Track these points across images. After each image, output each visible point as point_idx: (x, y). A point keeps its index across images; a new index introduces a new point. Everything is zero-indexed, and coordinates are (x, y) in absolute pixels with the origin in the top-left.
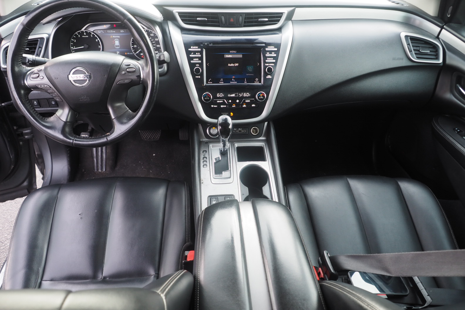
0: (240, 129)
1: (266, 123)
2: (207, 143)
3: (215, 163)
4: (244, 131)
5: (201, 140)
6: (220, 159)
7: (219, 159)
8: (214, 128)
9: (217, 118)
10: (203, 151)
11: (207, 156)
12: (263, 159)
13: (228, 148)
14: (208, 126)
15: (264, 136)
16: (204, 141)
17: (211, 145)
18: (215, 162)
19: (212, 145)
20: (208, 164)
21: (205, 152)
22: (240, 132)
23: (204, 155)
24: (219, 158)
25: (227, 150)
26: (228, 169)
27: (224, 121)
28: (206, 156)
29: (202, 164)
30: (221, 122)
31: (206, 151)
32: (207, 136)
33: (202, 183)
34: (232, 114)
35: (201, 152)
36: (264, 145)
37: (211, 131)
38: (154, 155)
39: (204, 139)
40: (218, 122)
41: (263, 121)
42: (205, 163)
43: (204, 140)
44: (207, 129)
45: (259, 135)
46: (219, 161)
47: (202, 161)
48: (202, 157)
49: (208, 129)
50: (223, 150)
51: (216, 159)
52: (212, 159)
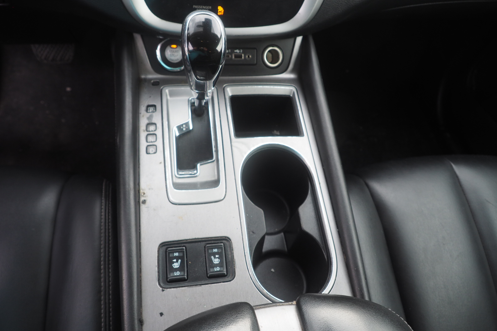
0: (237, 51)
1: (299, 40)
2: (157, 84)
3: (178, 139)
4: (249, 57)
5: (143, 77)
6: (191, 128)
7: (189, 128)
8: (174, 46)
9: (181, 20)
10: (148, 106)
11: (156, 118)
12: (295, 130)
13: (210, 97)
14: (160, 40)
15: (293, 71)
16: (151, 80)
17: (167, 91)
18: (178, 134)
19: (169, 91)
20: (159, 143)
21: (151, 109)
22: (238, 59)
23: (150, 118)
24: (187, 124)
25: (207, 103)
26: (212, 157)
27: (201, 29)
28: (154, 121)
29: (143, 144)
30: (192, 31)
31: (154, 106)
32: (157, 67)
33: (144, 202)
34: (220, 9)
35: (143, 109)
36: (294, 93)
37: (168, 53)
38: (68, 89)
39: (150, 73)
40: (183, 30)
41: (292, 35)
42: (151, 138)
43: (150, 76)
44: (156, 48)
45: (282, 69)
46: (189, 132)
47: (143, 135)
48: (143, 122)
49: (159, 47)
50: (196, 104)
51: (179, 128)
52: (171, 127)
